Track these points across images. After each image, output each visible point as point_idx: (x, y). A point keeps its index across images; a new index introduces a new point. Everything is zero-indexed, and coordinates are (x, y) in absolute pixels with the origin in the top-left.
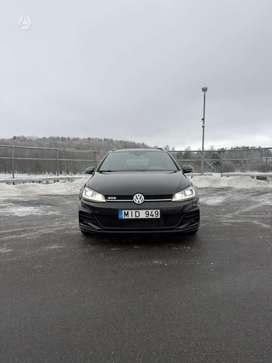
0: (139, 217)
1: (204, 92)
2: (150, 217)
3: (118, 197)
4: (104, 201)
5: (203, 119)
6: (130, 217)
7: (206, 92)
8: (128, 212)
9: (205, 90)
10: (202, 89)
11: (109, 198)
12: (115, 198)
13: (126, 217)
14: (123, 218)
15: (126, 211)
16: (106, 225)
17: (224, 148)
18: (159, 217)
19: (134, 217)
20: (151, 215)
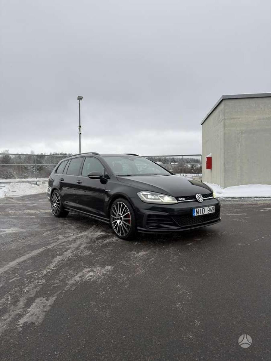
0: (205, 214)
1: (78, 101)
2: (210, 212)
3: (187, 198)
4: (176, 202)
5: (80, 126)
6: (200, 214)
7: (81, 101)
8: (198, 210)
9: (80, 98)
10: (78, 98)
11: (179, 199)
12: (184, 199)
13: (197, 215)
14: (196, 215)
15: (197, 209)
16: (182, 224)
17: (44, 154)
18: (214, 212)
19: (202, 214)
20: (211, 211)
